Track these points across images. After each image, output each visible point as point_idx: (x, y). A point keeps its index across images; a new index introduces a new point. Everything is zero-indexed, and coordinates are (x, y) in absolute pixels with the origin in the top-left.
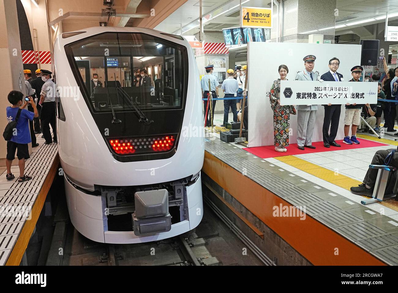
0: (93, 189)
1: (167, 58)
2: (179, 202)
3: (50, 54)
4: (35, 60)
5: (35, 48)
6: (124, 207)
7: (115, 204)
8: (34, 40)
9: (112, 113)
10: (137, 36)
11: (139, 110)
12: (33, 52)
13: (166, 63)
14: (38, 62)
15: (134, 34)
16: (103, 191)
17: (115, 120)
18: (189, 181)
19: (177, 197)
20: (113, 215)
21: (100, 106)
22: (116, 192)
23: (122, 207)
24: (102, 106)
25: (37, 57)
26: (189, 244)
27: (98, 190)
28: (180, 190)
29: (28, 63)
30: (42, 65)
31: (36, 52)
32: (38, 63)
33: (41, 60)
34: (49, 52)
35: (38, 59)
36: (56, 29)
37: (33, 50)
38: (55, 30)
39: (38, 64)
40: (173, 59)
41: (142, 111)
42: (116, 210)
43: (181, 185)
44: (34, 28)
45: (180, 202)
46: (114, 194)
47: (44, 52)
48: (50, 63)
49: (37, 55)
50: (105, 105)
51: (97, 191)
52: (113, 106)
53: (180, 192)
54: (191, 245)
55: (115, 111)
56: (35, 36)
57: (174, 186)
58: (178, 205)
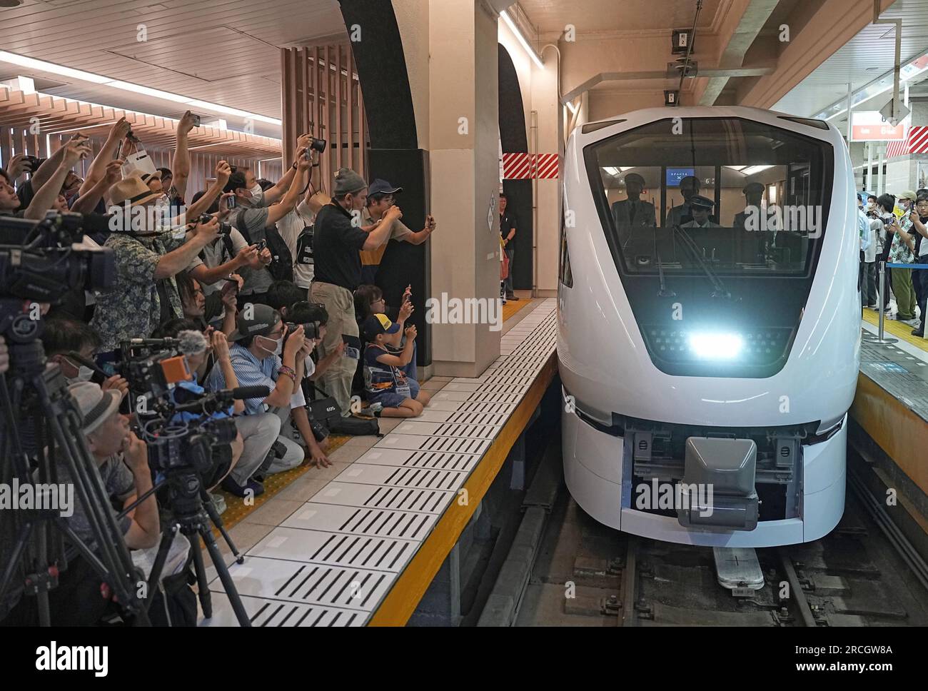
0: (609, 423)
1: (795, 168)
2: (783, 477)
3: (557, 159)
4: (528, 172)
5: (531, 148)
6: (666, 466)
7: (648, 458)
8: (530, 134)
9: (659, 278)
10: (732, 125)
11: (713, 274)
12: (527, 156)
13: (793, 179)
14: (533, 175)
15: (727, 121)
16: (627, 428)
17: (663, 291)
18: (810, 433)
19: (779, 464)
20: (642, 478)
21: (638, 264)
22: (653, 434)
23: (661, 466)
24: (641, 263)
25: (534, 166)
26: (801, 583)
27: (620, 425)
28: (789, 451)
29: (515, 178)
30: (540, 181)
31: (533, 156)
32: (534, 177)
33: (539, 172)
34: (555, 156)
35: (534, 170)
36: (576, 110)
37: (526, 152)
38: (574, 111)
39: (534, 180)
40: (806, 171)
41: (718, 277)
42: (648, 470)
43: (792, 439)
44: (533, 109)
45: (787, 476)
46: (647, 437)
47: (548, 156)
48: (557, 177)
49: (534, 162)
50: (647, 261)
51: (616, 426)
52: (663, 264)
53: (788, 454)
54: (807, 586)
55: (664, 273)
56: (533, 125)
57: (776, 440)
58: (782, 482)
